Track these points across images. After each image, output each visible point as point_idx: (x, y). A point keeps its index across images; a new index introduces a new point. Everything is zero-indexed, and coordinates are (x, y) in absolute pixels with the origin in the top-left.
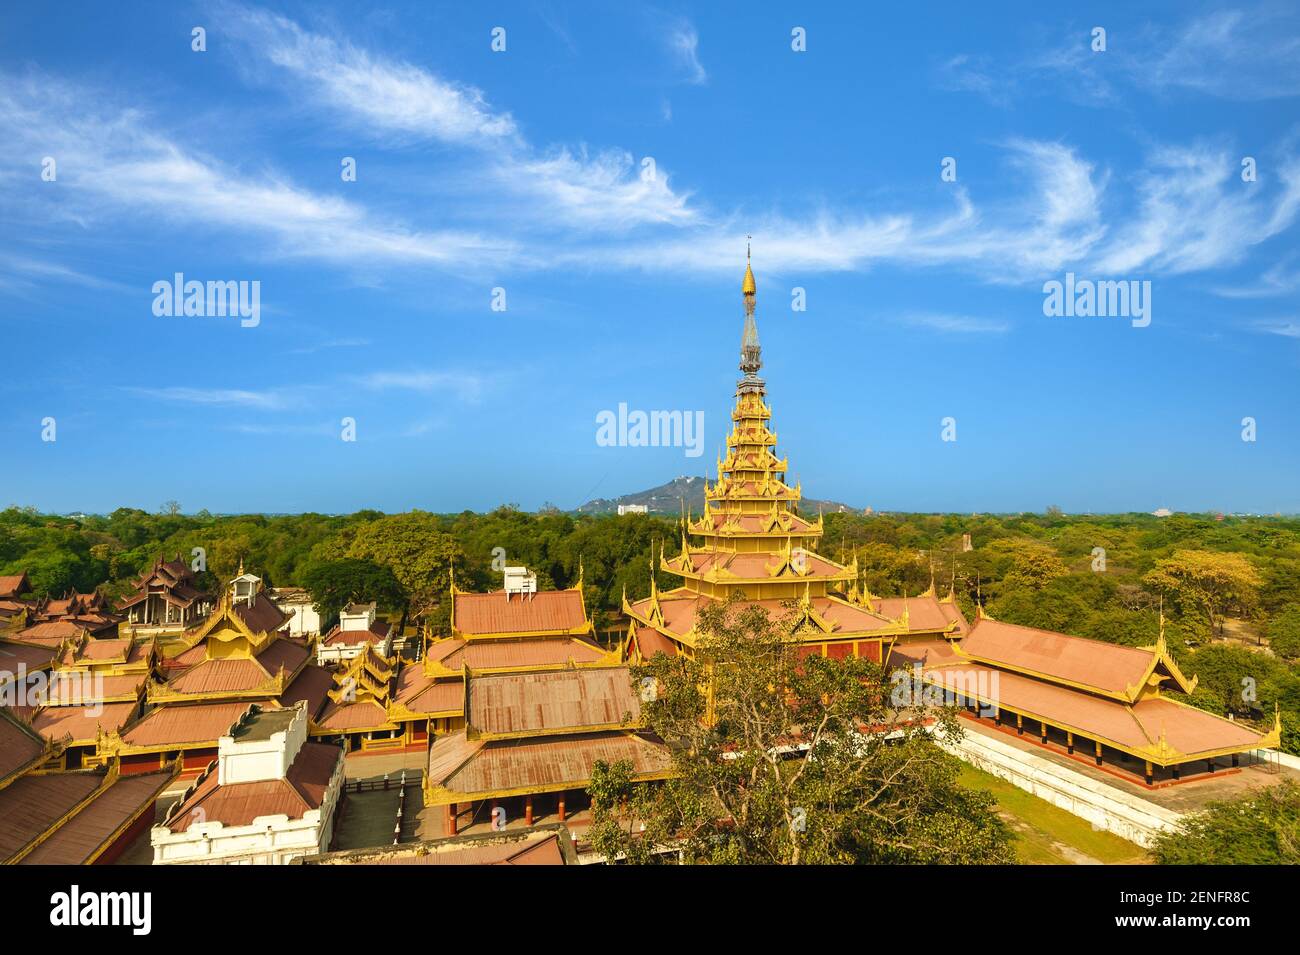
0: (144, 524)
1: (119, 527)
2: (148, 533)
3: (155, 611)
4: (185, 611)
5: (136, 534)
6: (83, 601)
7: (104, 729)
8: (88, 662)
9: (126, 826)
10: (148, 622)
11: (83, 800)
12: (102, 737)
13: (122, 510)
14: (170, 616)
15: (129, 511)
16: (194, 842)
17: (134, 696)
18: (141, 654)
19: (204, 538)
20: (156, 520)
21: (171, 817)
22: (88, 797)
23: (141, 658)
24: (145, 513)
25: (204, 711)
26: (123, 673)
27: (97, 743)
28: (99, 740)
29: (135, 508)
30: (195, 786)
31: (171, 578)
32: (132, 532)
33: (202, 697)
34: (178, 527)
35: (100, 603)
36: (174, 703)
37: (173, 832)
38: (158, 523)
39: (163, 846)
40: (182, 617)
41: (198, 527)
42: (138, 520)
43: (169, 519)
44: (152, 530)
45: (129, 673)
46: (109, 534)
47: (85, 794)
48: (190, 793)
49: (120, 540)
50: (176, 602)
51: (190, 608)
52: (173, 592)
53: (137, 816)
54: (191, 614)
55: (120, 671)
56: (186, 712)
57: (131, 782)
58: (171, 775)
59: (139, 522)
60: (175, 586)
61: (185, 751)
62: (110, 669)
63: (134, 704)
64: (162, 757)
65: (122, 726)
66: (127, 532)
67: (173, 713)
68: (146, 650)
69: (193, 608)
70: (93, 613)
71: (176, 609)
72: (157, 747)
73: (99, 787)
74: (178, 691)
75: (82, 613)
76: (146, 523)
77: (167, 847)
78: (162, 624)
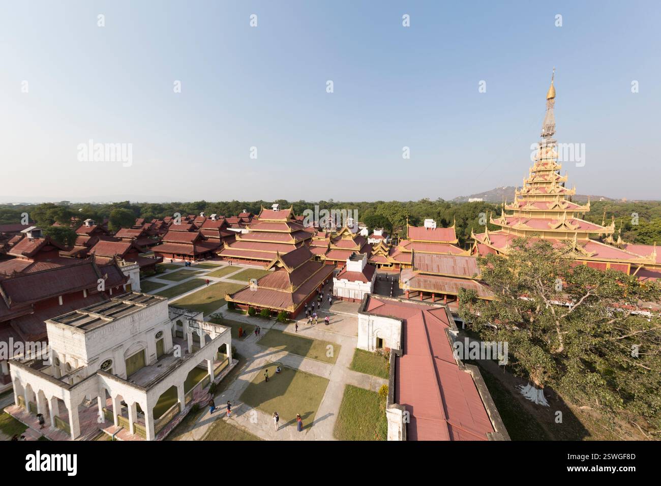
7: (322, 253)
9: (327, 277)
11: (319, 269)
16: (342, 283)
17: (327, 246)
18: (328, 236)
21: (337, 276)
25: (343, 252)
27: (321, 256)
30: (342, 270)
33: (342, 248)
37: (338, 279)
45: (326, 241)
48: (340, 271)
55: (324, 240)
56: (339, 252)
58: (336, 266)
63: (327, 248)
64: (334, 262)
65: (325, 253)
67: (336, 251)
72: (333, 259)
74: (336, 246)
77: (336, 283)
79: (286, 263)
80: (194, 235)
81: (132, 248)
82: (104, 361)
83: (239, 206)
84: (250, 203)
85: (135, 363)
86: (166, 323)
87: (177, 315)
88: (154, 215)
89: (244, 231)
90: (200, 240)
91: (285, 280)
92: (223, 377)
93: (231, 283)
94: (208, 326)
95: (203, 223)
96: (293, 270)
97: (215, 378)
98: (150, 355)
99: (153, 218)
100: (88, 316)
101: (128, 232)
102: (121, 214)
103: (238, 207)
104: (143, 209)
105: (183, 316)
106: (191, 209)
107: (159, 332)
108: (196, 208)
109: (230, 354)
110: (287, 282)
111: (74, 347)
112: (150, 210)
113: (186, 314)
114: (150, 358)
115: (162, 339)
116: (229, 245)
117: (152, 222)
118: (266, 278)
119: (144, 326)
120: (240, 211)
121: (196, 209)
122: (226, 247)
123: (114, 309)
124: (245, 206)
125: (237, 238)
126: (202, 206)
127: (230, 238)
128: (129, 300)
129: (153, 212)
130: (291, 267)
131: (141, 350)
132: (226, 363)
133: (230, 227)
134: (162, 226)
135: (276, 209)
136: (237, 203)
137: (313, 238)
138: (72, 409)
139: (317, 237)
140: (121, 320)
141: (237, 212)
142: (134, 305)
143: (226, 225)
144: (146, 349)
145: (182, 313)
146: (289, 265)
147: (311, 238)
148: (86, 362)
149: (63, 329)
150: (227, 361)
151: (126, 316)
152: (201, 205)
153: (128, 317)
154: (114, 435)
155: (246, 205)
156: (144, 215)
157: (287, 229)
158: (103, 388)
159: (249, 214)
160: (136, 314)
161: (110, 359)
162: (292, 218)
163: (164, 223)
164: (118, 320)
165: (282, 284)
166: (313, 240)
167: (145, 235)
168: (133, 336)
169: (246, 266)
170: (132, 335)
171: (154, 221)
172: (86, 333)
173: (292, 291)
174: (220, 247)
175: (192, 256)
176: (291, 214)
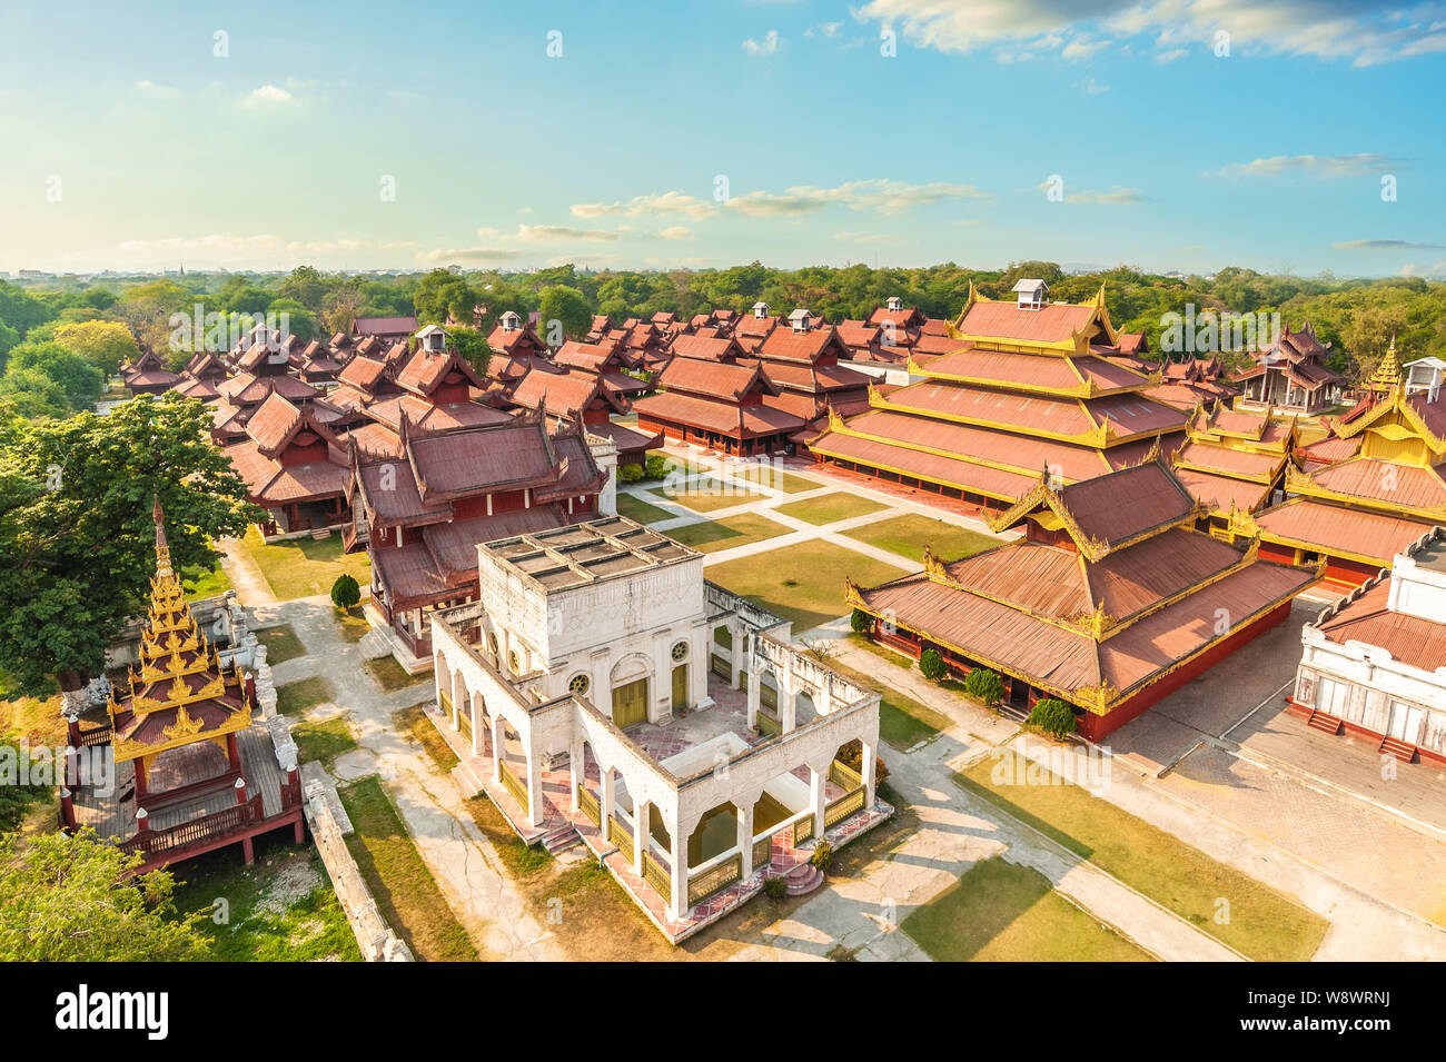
0: (1255, 286)
1: (1226, 289)
2: (1258, 297)
3: (1274, 388)
4: (1311, 393)
5: (1245, 297)
6: (1201, 367)
7: (1237, 505)
8: (1220, 432)
9: (1267, 611)
10: (1265, 399)
11: (1226, 569)
12: (1236, 513)
13: (1229, 269)
14: (1291, 398)
15: (1236, 271)
16: (1353, 660)
17: (1267, 479)
18: (1276, 434)
19: (1335, 306)
20: (1269, 282)
21: (1323, 622)
22: (1229, 568)
23: (1277, 439)
24: (1255, 274)
25: (1355, 518)
26: (1255, 452)
27: (1229, 518)
28: (1232, 515)
29: (1244, 267)
30: (1349, 600)
31: (1297, 353)
32: (1240, 295)
33: (1353, 500)
34: (1297, 291)
35: (1217, 371)
36: (1315, 497)
37: (1327, 638)
38: (1271, 286)
39: (1314, 648)
40: (1306, 401)
41: (1324, 291)
42: (1247, 281)
43: (1285, 281)
44: (1264, 293)
45: (1262, 453)
46: (1215, 296)
47: (1227, 565)
48: (1344, 606)
49: (1226, 304)
50: (1301, 382)
51: (1318, 392)
52: (1297, 370)
53: (1277, 605)
54: (1317, 398)
55: (1252, 448)
56: (1331, 513)
57: (1269, 569)
58: (1313, 578)
59: (1249, 284)
60: (1302, 362)
61: (1329, 557)
62: (1242, 444)
63: (1266, 488)
64: (1297, 554)
65: (1253, 507)
66: (1235, 295)
67: (1313, 509)
68: (1283, 431)
69: (1321, 392)
70: (1209, 381)
71: (1300, 390)
72: (1293, 541)
73: (1239, 561)
74: (1322, 485)
75: (1199, 379)
76: (1256, 286)
77: (1319, 651)
78: (1281, 405)
79: (1077, 519)
80: (742, 375)
81: (598, 397)
82: (575, 676)
83: (871, 282)
84: (910, 273)
85: (628, 705)
86: (696, 624)
87: (719, 611)
88: (628, 307)
89: (895, 377)
90: (757, 393)
91: (1071, 583)
92: (849, 837)
93: (855, 552)
94: (809, 669)
95: (764, 340)
96: (1106, 551)
97: (827, 829)
98: (661, 698)
99: (626, 315)
100: (543, 554)
101: (580, 351)
102: (564, 300)
103: (869, 288)
104: (605, 287)
105: (736, 616)
106: (719, 290)
107: (681, 644)
108: (735, 286)
109: (870, 778)
110: (1077, 593)
111: (525, 622)
112: (619, 290)
113: (743, 613)
114: (659, 706)
115: (685, 665)
116: (846, 418)
117: (625, 326)
118: (992, 559)
119: (650, 617)
120: (876, 301)
121: (736, 291)
122: (835, 423)
123: (589, 551)
124: (892, 284)
125: (875, 398)
126: (754, 280)
127: (851, 395)
128: (619, 537)
129: (626, 297)
130: (1100, 539)
131: (643, 676)
132: (857, 801)
133: (849, 357)
134: (650, 339)
135: (1029, 300)
136: (865, 274)
137: (1195, 435)
138: (533, 758)
139: (1213, 430)
140: (609, 584)
141: (862, 306)
142: (628, 554)
143: (836, 350)
144: (652, 679)
145: (732, 608)
146: (1091, 531)
147: (1181, 434)
148: (547, 663)
149: (508, 572)
150: (861, 795)
151: (618, 578)
152: (749, 278)
153: (621, 581)
154: (603, 857)
155: (895, 281)
156: (606, 305)
157: (1075, 385)
158: (582, 737)
159: (908, 314)
160: (637, 578)
161: (584, 673)
162: (1095, 342)
163: (655, 332)
164: (603, 582)
165: (1055, 595)
166: (1190, 443)
167: (616, 363)
168: (629, 635)
169: (902, 505)
170: (627, 632)
171: (630, 323)
172: (549, 594)
173: (1097, 634)
174: (815, 424)
175: (735, 442)
176: (1098, 323)
